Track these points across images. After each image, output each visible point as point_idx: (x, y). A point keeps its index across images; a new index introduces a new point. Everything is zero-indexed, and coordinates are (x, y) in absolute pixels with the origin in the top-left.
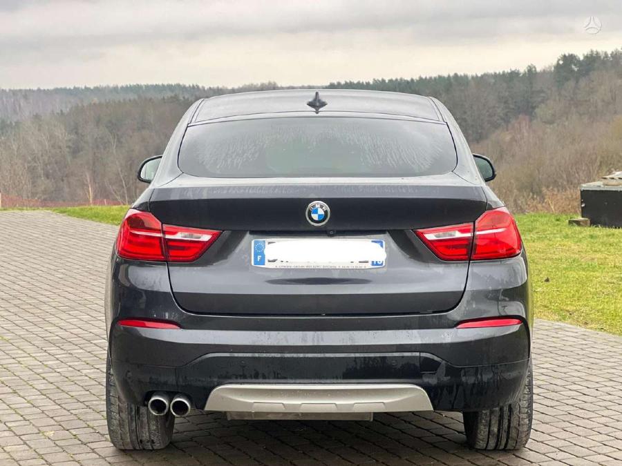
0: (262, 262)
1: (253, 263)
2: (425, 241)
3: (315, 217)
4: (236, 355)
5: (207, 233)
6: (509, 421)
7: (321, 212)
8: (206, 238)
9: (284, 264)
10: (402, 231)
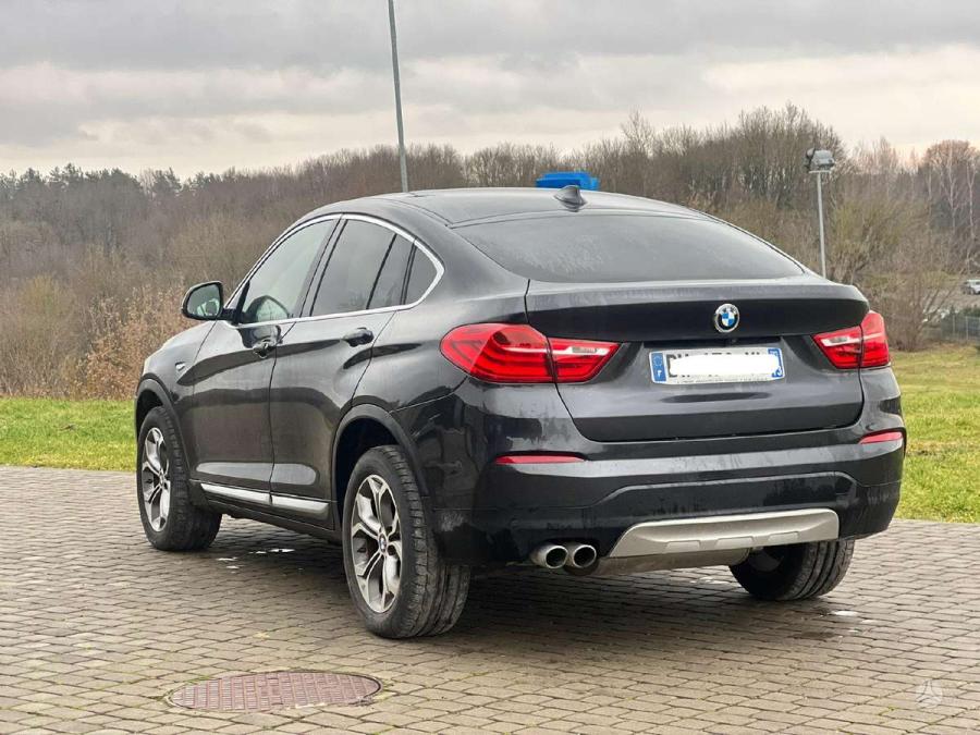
0: (663, 378)
1: (653, 379)
2: (820, 345)
3: (725, 322)
4: (654, 486)
5: (603, 346)
6: (834, 562)
7: (731, 316)
8: (602, 352)
9: (686, 379)
10: (799, 337)
